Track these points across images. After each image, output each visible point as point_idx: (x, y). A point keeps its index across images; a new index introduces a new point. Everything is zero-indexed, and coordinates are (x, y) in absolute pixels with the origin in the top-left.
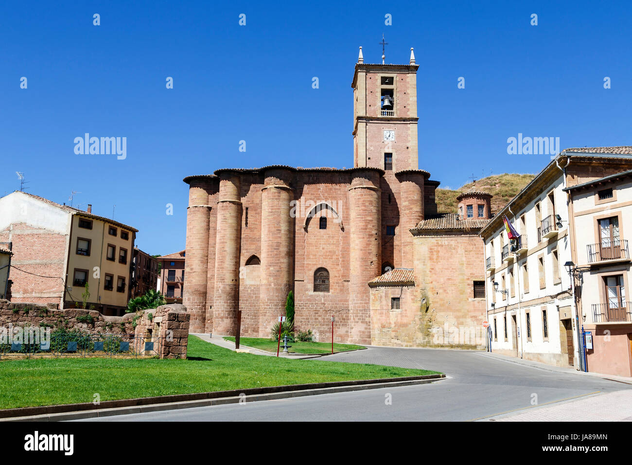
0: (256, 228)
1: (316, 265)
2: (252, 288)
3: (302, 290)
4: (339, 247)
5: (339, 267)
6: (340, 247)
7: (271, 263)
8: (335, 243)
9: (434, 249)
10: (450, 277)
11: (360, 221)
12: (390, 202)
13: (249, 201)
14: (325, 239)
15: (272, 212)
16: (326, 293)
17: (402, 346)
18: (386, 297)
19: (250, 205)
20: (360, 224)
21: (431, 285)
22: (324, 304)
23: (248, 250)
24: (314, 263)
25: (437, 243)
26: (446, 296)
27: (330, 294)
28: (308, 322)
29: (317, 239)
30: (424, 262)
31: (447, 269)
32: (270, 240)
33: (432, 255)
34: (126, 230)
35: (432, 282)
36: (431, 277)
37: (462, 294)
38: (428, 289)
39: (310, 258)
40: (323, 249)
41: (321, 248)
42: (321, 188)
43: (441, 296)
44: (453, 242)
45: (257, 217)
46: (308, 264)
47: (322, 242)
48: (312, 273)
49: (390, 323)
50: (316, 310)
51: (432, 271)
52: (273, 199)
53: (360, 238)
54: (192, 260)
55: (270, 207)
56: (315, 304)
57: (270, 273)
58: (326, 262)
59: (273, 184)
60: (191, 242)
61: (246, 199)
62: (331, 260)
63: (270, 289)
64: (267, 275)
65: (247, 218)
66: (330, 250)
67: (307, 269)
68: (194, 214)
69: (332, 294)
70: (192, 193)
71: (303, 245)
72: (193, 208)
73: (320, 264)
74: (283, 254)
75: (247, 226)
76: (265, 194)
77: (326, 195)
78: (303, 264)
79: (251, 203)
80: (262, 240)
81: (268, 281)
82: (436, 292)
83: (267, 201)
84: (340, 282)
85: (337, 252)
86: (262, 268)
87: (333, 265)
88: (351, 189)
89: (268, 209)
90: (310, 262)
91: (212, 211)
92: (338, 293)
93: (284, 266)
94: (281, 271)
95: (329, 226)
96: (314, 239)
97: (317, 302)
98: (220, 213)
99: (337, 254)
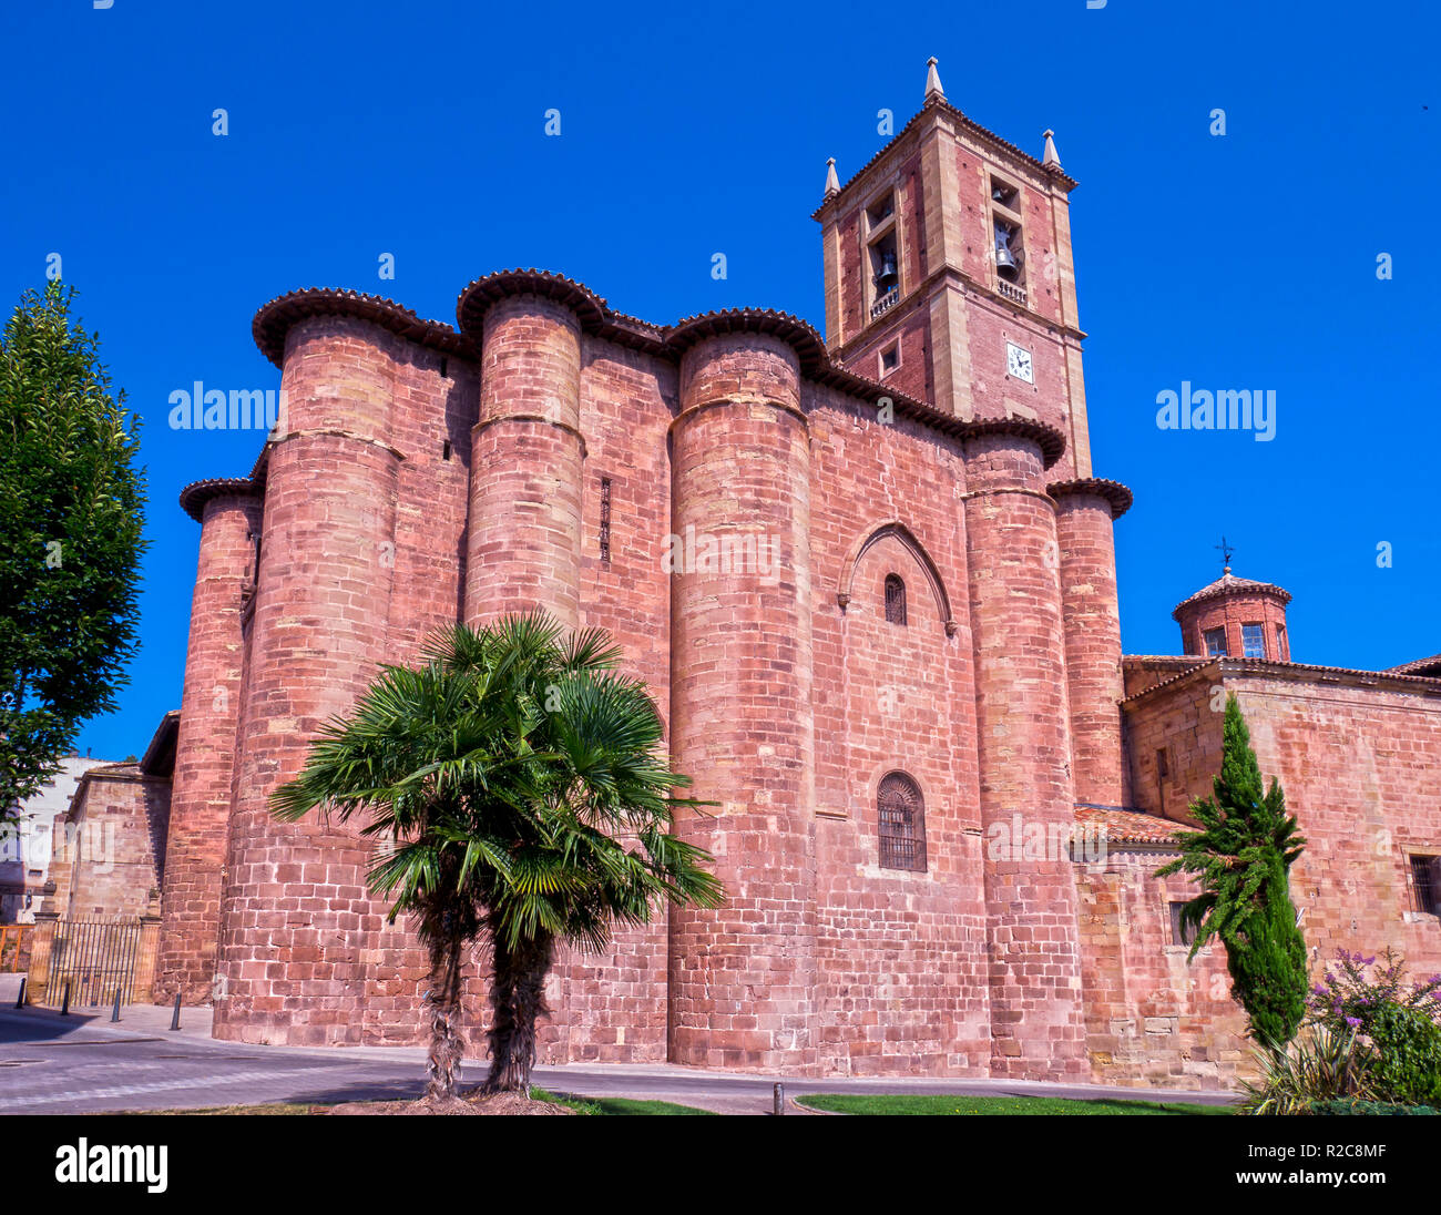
0: (643, 576)
1: (880, 757)
3: (840, 855)
4: (945, 699)
5: (950, 778)
6: (948, 698)
7: (761, 725)
8: (932, 681)
9: (1292, 736)
10: (1346, 838)
11: (1027, 610)
13: (615, 455)
14: (903, 662)
15: (758, 506)
16: (917, 877)
17: (1224, 1085)
18: (1147, 897)
19: (620, 472)
20: (1027, 622)
22: (914, 918)
24: (877, 749)
25: (1299, 716)
26: (1343, 903)
27: (929, 878)
29: (882, 658)
31: (1334, 808)
32: (755, 626)
33: (1286, 755)
37: (1383, 895)
39: (860, 730)
40: (901, 698)
41: (895, 695)
42: (887, 468)
43: (1331, 903)
44: (1339, 718)
45: (648, 529)
46: (857, 752)
47: (896, 673)
48: (869, 790)
49: (1172, 999)
50: (888, 945)
52: (761, 450)
53: (1028, 674)
54: (309, 683)
55: (748, 482)
56: (887, 920)
57: (761, 771)
58: (911, 750)
59: (754, 390)
60: (308, 597)
61: (603, 442)
62: (925, 745)
63: (764, 842)
64: (745, 780)
65: (605, 524)
66: (921, 707)
67: (854, 771)
68: (329, 466)
69: (935, 879)
70: (314, 373)
71: (840, 673)
72: (324, 440)
73: (892, 757)
74: (803, 695)
75: (606, 558)
76: (719, 428)
77: (901, 495)
78: (843, 748)
79: (620, 465)
80: (700, 621)
81: (751, 807)
82: (1313, 886)
83: (735, 458)
84: (955, 833)
85: (940, 718)
86: (712, 748)
87: (933, 765)
88: (976, 495)
89: (736, 490)
90: (863, 747)
91: (405, 473)
92: (952, 879)
93: (807, 744)
94: (800, 765)
95: (915, 615)
96: (873, 657)
97: (890, 909)
98: (503, 468)
99: (940, 725)
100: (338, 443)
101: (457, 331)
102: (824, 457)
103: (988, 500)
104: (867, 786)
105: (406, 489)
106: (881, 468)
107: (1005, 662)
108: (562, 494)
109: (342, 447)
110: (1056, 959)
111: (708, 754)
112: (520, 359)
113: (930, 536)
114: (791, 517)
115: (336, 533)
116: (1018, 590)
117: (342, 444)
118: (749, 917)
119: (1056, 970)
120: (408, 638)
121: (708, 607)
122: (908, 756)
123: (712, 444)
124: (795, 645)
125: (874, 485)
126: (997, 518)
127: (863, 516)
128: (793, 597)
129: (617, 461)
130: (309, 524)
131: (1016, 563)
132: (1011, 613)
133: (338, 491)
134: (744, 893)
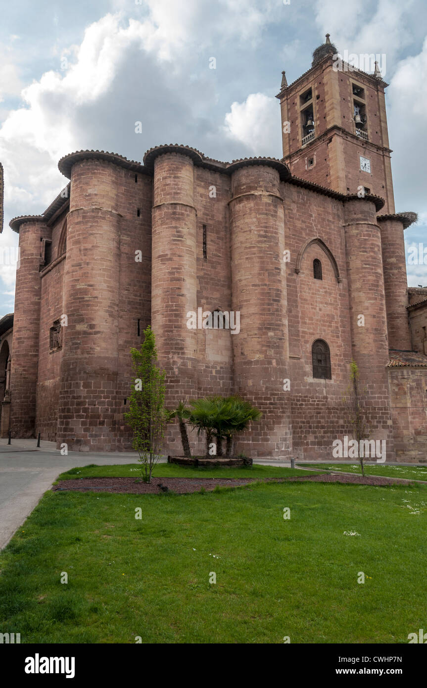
0: (220, 263)
1: (313, 334)
2: (218, 368)
3: (298, 373)
4: (337, 309)
5: (340, 341)
6: (339, 309)
7: (269, 324)
8: (332, 302)
11: (370, 273)
13: (208, 215)
14: (321, 295)
15: (265, 237)
16: (328, 381)
18: (418, 388)
19: (210, 222)
20: (370, 278)
23: (209, 300)
24: (311, 331)
27: (332, 382)
28: (310, 427)
29: (313, 294)
32: (266, 285)
39: (305, 323)
40: (320, 310)
41: (318, 308)
42: (313, 215)
45: (221, 244)
46: (304, 332)
47: (318, 300)
48: (309, 347)
50: (317, 408)
52: (266, 214)
53: (370, 299)
54: (92, 310)
55: (261, 227)
56: (316, 398)
57: (269, 342)
58: (324, 331)
59: (263, 189)
60: (89, 275)
61: (203, 210)
62: (330, 328)
63: (271, 370)
64: (263, 346)
65: (205, 243)
66: (328, 313)
67: (303, 340)
68: (95, 222)
69: (335, 382)
70: (87, 183)
71: (297, 301)
72: (93, 212)
73: (317, 334)
74: (284, 311)
75: (205, 257)
76: (249, 205)
77: (319, 227)
78: (299, 331)
79: (210, 219)
80: (244, 283)
81: (266, 356)
83: (256, 217)
84: (342, 363)
85: (335, 317)
86: (249, 333)
87: (333, 336)
88: (349, 225)
89: (257, 231)
90: (306, 330)
91: (123, 223)
92: (341, 381)
93: (286, 331)
94: (284, 339)
95: (325, 276)
96: (309, 293)
97: (317, 395)
98: (167, 224)
99: (336, 320)
100: (98, 213)
101: (142, 164)
102: (289, 213)
103: (354, 227)
104: (308, 346)
105: (124, 229)
106: (311, 216)
107: (361, 294)
108: (190, 234)
109: (100, 214)
110: (382, 413)
111: (248, 335)
112: (172, 179)
113: (331, 243)
114: (278, 240)
115: (99, 249)
116: (366, 264)
117: (100, 213)
118: (266, 399)
119: (382, 418)
120: (127, 290)
121: (247, 277)
122: (323, 333)
123: (247, 211)
124: (281, 292)
125: (309, 223)
126: (357, 235)
127: (304, 236)
128: (279, 272)
129: (208, 217)
130: (89, 246)
131: (365, 253)
132: (363, 274)
133: (100, 232)
134: (264, 389)
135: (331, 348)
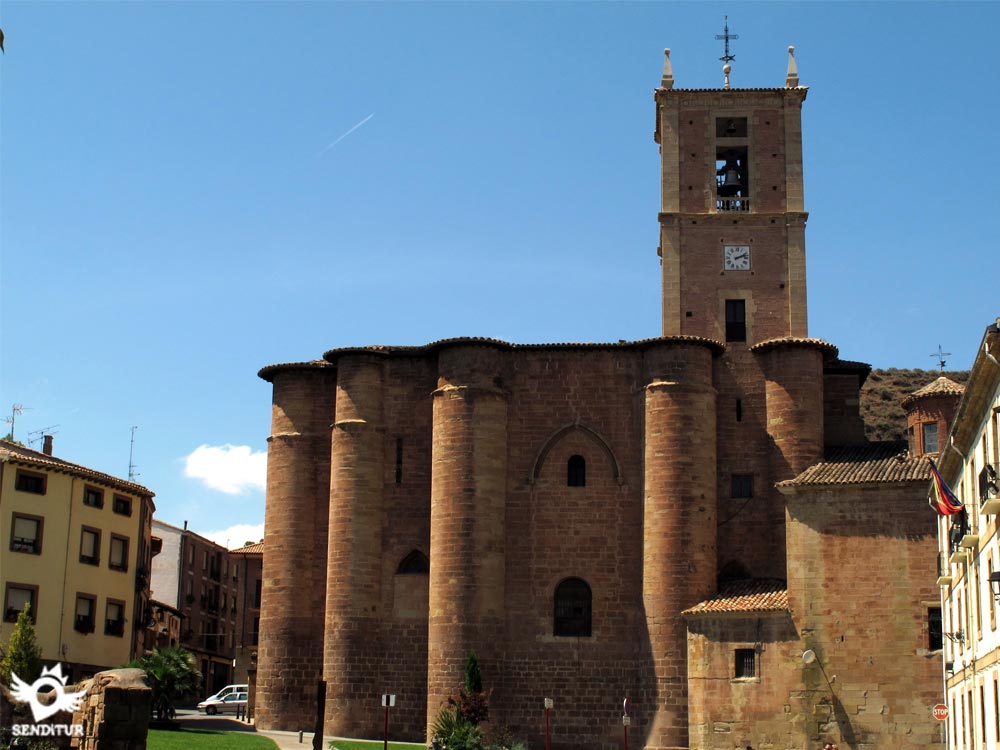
0: (419, 486)
1: (559, 571)
2: (412, 627)
3: (524, 630)
4: (614, 528)
5: (615, 577)
6: (617, 528)
7: (451, 568)
8: (605, 517)
9: (835, 531)
10: (872, 599)
11: (663, 465)
12: (739, 420)
13: (404, 422)
14: (580, 510)
15: (452, 448)
16: (583, 640)
18: (721, 646)
19: (407, 432)
20: (664, 473)
21: (826, 619)
22: (579, 664)
24: (556, 566)
25: (842, 517)
26: (863, 645)
27: (593, 640)
29: (562, 510)
30: (811, 563)
31: (866, 579)
32: (449, 515)
33: (829, 545)
34: (124, 494)
35: (829, 612)
36: (826, 598)
37: (901, 638)
38: (820, 627)
39: (544, 556)
40: (577, 533)
41: (571, 532)
42: (572, 388)
43: (852, 645)
44: (880, 513)
45: (423, 459)
46: (540, 570)
47: (574, 518)
48: (549, 591)
49: (732, 711)
51: (829, 583)
52: (455, 416)
56: (557, 664)
57: (450, 592)
58: (583, 564)
62: (594, 559)
63: (450, 630)
65: (399, 462)
66: (592, 536)
67: (537, 581)
69: (597, 640)
71: (528, 525)
73: (567, 570)
75: (398, 481)
77: (583, 403)
78: (529, 569)
79: (408, 427)
81: (444, 612)
82: (840, 635)
84: (617, 611)
85: (609, 540)
87: (601, 571)
90: (542, 566)
92: (611, 639)
95: (592, 478)
96: (555, 510)
97: (561, 659)
99: (609, 545)
104: (547, 589)
106: (568, 390)
110: (668, 687)
113: (607, 425)
116: (659, 452)
119: (667, 694)
121: (434, 505)
122: (580, 567)
125: (561, 403)
127: (550, 425)
131: (659, 434)
132: (654, 467)
135: (593, 589)
